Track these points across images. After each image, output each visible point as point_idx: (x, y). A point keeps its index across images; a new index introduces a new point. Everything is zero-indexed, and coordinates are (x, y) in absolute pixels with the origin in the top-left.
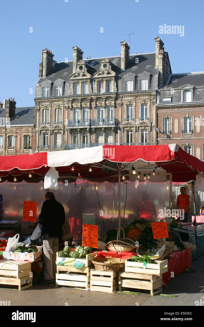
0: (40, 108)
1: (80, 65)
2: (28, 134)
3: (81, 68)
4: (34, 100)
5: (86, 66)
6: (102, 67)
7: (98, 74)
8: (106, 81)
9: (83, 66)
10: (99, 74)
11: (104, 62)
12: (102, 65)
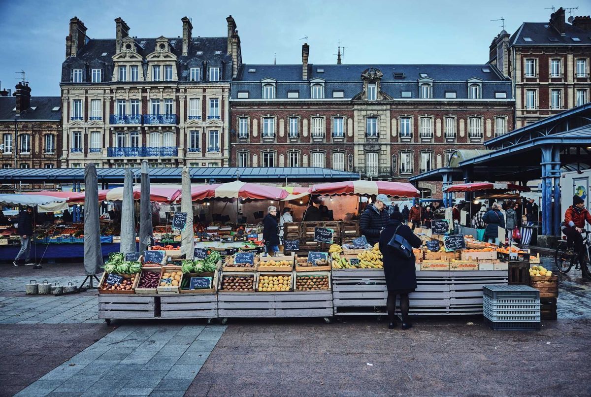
0: (69, 97)
1: (127, 42)
2: (52, 133)
3: (129, 47)
4: (59, 86)
5: (136, 45)
6: (158, 48)
7: (152, 56)
8: (164, 66)
9: (132, 45)
10: (155, 57)
11: (160, 42)
12: (158, 45)
